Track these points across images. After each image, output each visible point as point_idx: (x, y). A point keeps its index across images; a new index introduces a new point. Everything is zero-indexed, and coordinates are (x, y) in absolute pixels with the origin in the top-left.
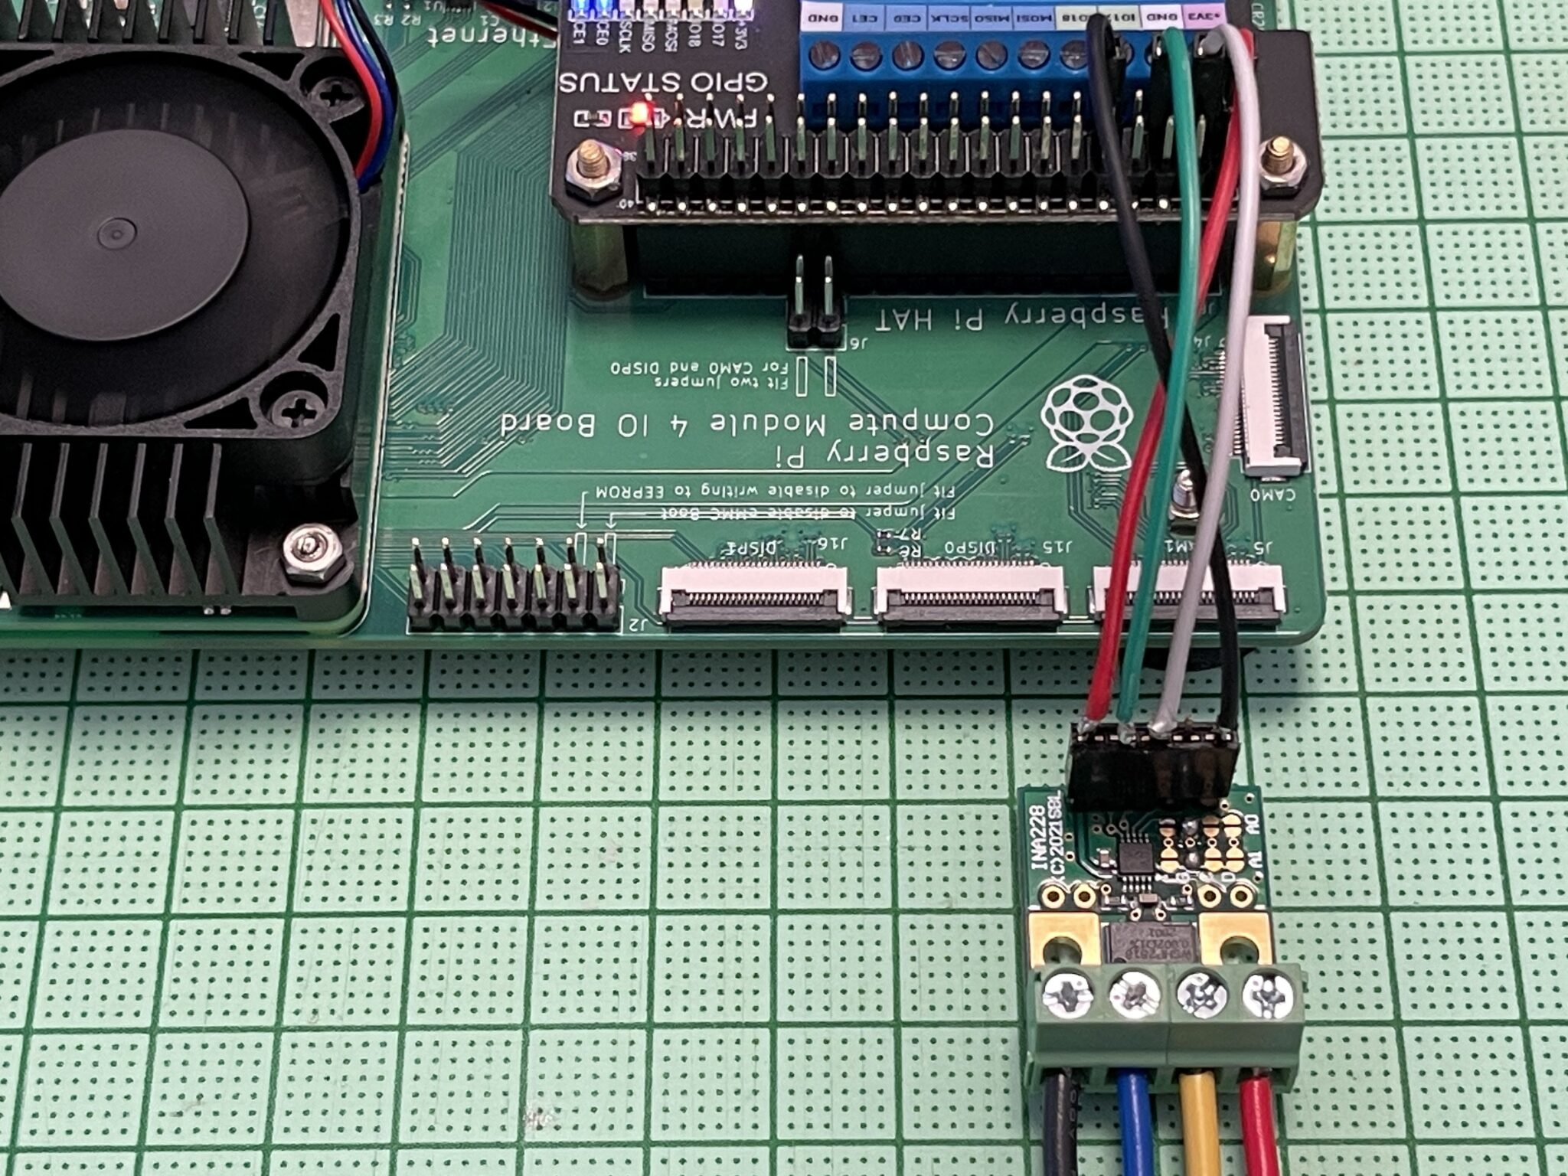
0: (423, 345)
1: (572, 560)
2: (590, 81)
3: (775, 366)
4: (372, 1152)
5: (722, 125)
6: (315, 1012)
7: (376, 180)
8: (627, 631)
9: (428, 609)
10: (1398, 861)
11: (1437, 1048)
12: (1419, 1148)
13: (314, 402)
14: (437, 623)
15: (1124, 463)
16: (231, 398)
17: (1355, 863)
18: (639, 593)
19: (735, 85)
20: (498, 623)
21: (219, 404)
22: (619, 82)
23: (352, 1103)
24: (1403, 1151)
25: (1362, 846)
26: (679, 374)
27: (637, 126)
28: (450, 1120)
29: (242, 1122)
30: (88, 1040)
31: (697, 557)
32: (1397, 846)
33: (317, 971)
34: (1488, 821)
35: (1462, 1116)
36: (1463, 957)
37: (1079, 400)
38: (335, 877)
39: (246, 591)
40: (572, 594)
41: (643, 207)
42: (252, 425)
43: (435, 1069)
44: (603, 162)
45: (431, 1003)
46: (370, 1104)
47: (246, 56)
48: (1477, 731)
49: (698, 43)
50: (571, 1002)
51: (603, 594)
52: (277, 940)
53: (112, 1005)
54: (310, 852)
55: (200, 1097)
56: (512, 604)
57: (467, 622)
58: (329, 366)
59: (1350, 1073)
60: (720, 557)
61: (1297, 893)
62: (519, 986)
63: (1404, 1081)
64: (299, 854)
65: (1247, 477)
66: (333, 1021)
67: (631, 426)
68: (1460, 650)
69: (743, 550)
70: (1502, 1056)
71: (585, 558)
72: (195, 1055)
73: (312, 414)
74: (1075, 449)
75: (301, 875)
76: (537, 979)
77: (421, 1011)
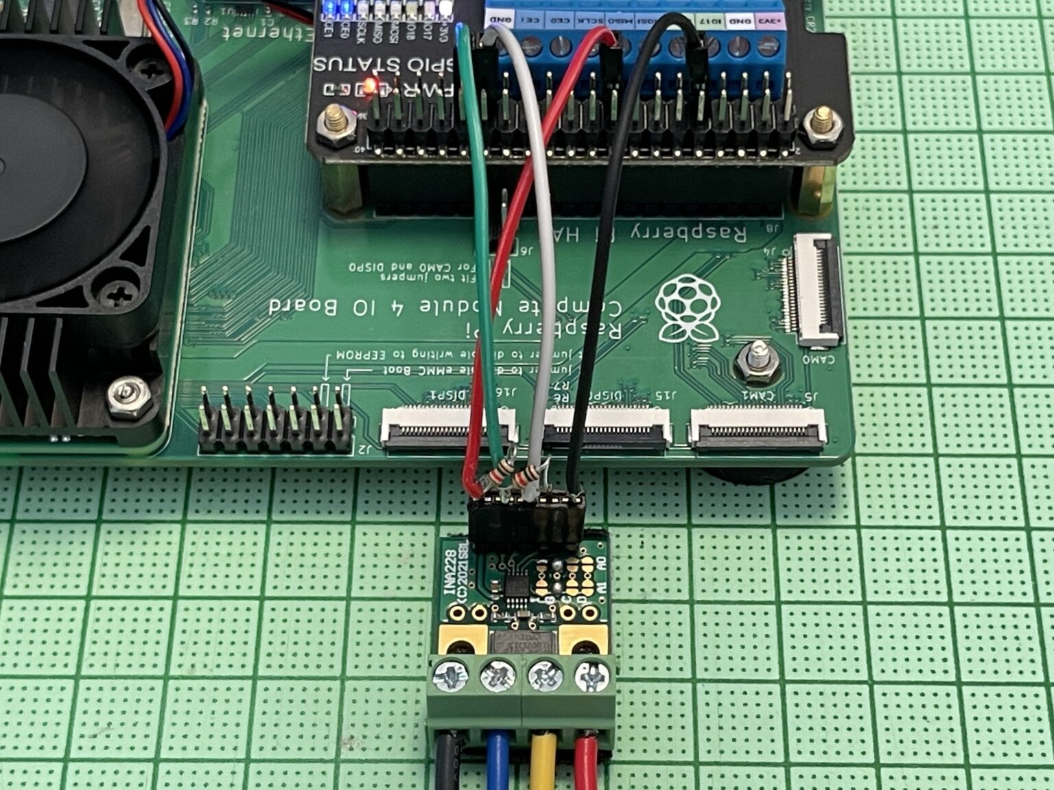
0: (214, 250)
1: (317, 402)
2: (335, 63)
3: (466, 267)
4: (231, 764)
5: (429, 95)
6: (193, 666)
7: (180, 131)
8: (356, 452)
9: (213, 437)
10: (960, 571)
11: (987, 701)
12: (973, 771)
13: (130, 289)
14: (219, 447)
15: (714, 336)
16: (70, 285)
17: (930, 572)
18: (366, 427)
19: (439, 67)
20: (263, 448)
21: (61, 290)
22: (356, 64)
23: (218, 730)
24: (961, 773)
25: (935, 560)
26: (398, 272)
27: (368, 95)
28: (288, 743)
29: (139, 742)
30: (31, 683)
31: (408, 402)
32: (959, 560)
33: (195, 637)
34: (1023, 544)
35: (1003, 749)
36: (1005, 638)
37: (683, 292)
38: (209, 572)
39: (80, 424)
40: (317, 427)
41: (372, 152)
42: (85, 305)
43: (278, 707)
44: (343, 120)
45: (275, 661)
46: (231, 731)
47: (87, 42)
48: (1016, 481)
49: (413, 38)
50: (376, 661)
51: (339, 427)
52: (166, 615)
53: (48, 659)
54: (192, 554)
55: (109, 724)
56: (274, 434)
57: (241, 447)
58: (142, 262)
59: (925, 718)
60: (426, 401)
61: (889, 592)
62: (338, 649)
63: (963, 724)
64: (184, 554)
65: (800, 347)
66: (206, 673)
67: (363, 308)
68: (1004, 426)
69: (441, 397)
70: (1032, 707)
71: (327, 402)
72: (107, 695)
73: (129, 297)
74: (679, 327)
75: (185, 569)
76: (351, 644)
77: (269, 666)
